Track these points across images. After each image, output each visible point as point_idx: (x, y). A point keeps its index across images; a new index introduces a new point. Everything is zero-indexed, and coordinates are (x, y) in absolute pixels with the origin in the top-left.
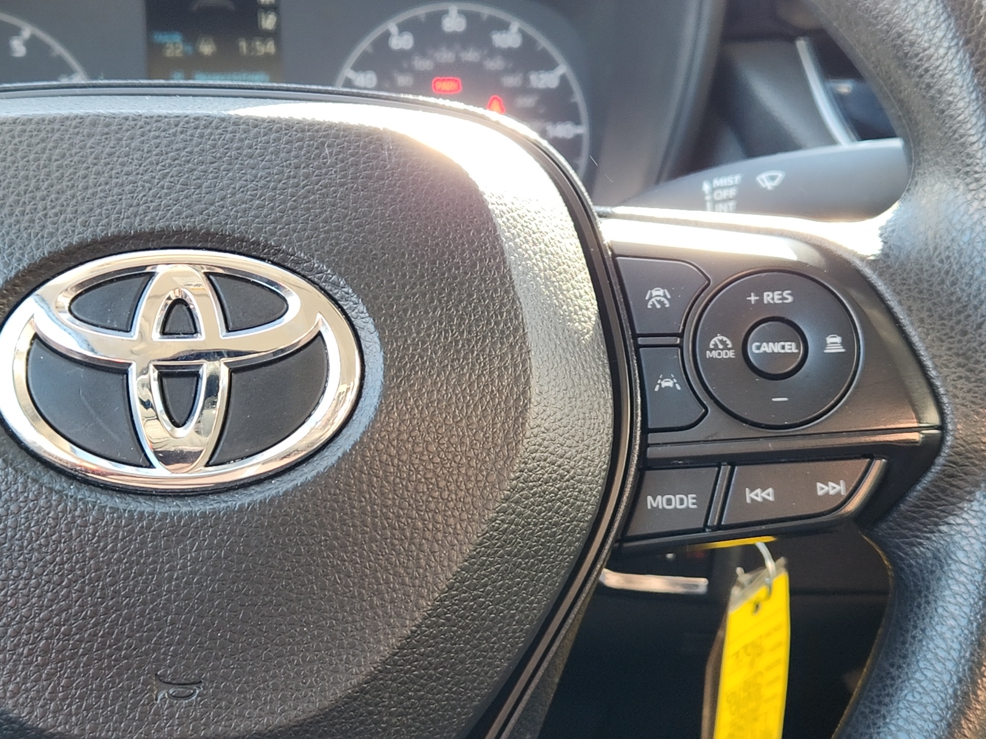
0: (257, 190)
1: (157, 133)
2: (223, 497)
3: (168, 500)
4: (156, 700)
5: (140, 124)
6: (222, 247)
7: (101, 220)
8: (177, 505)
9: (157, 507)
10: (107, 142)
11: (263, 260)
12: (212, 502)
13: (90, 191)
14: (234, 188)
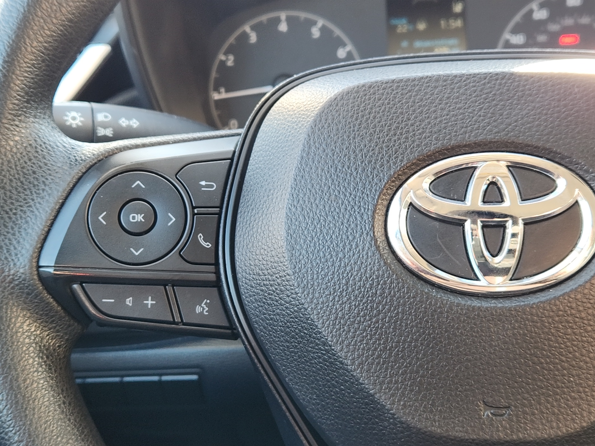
0: (535, 115)
1: (474, 84)
2: (521, 298)
3: (489, 300)
4: (484, 416)
5: (464, 79)
6: (516, 150)
7: (446, 136)
8: (495, 303)
9: (483, 303)
10: (445, 91)
11: (541, 157)
12: (515, 302)
13: (438, 120)
14: (522, 115)
